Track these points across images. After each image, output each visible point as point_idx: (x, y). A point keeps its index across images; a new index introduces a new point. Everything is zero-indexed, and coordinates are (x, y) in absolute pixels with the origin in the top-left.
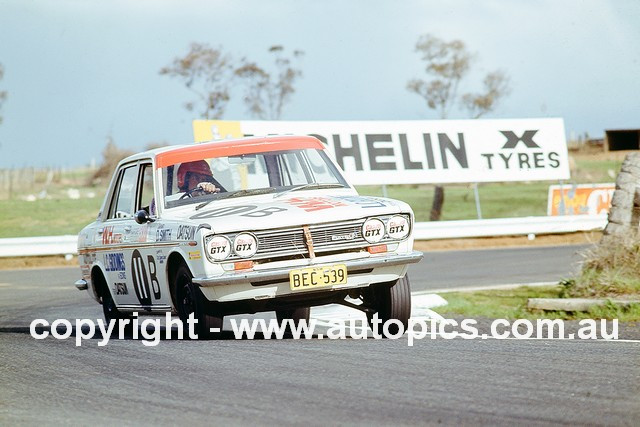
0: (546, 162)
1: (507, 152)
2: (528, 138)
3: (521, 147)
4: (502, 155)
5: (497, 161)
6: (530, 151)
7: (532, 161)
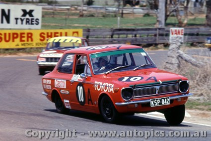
0: (34, 22)
1: (23, 18)
2: (30, 13)
3: (28, 16)
4: (21, 19)
5: (19, 21)
6: (30, 18)
7: (30, 22)
